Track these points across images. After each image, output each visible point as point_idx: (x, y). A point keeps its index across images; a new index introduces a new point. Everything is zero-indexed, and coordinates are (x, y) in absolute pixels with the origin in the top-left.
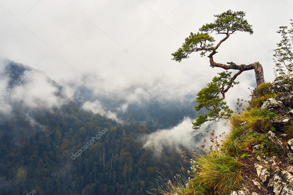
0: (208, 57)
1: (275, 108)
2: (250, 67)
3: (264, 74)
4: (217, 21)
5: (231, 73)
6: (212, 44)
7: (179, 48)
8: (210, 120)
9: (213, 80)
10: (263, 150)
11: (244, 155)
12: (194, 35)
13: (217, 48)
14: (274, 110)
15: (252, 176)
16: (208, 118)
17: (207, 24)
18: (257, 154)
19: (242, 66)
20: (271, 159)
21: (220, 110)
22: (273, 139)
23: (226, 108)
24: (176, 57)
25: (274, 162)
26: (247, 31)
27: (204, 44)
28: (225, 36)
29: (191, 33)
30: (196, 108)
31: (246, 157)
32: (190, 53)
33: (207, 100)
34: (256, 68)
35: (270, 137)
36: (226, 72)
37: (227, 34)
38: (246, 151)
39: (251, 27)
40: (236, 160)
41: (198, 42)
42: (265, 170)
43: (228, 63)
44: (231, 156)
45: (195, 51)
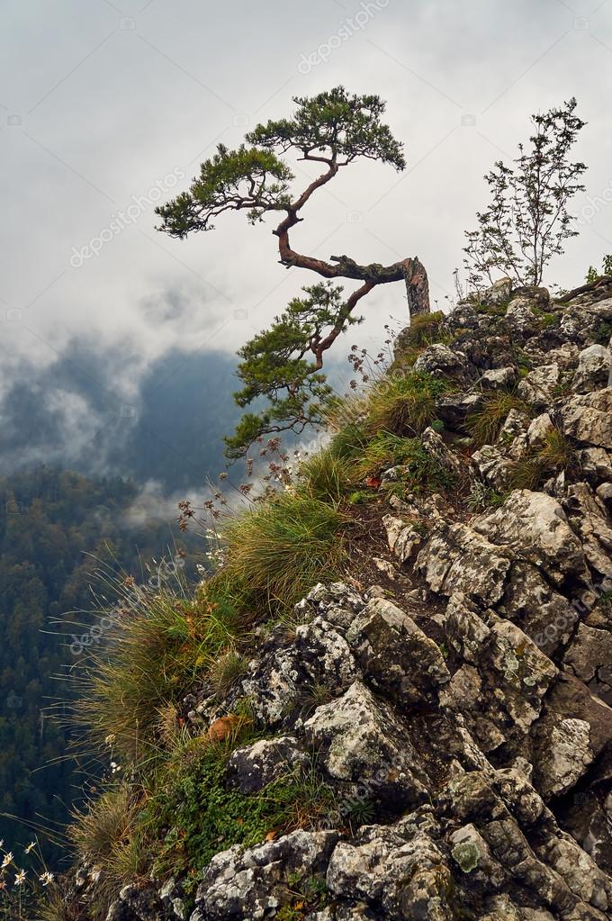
0: (274, 232)
1: (447, 370)
2: (394, 274)
3: (430, 295)
4: (301, 115)
5: (340, 289)
6: (284, 186)
7: (179, 194)
8: (279, 430)
9: (288, 310)
10: (408, 480)
11: (356, 496)
12: (228, 153)
13: (300, 205)
14: (444, 375)
15: (375, 548)
16: (273, 423)
17: (270, 121)
18: (391, 490)
19: (374, 268)
20: (428, 502)
21: (306, 399)
22: (435, 448)
23: (324, 392)
24: (171, 220)
25: (435, 511)
26: (389, 158)
27: (260, 184)
28: (326, 168)
29: (221, 145)
30: (237, 396)
31: (359, 502)
32: (217, 213)
33: (269, 367)
34: (410, 274)
35: (428, 443)
36: (326, 284)
37: (330, 163)
38: (364, 488)
39: (399, 148)
40: (332, 510)
41: (240, 175)
42: (409, 529)
43: (333, 258)
44: (322, 499)
45: (233, 207)
